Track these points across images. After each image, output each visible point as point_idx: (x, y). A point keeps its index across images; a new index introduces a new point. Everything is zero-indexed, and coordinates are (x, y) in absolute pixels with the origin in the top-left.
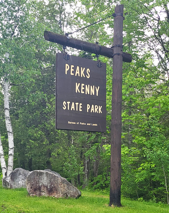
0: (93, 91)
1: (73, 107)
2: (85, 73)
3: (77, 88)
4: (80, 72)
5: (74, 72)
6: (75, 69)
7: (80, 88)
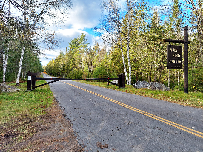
0: (178, 56)
1: (172, 62)
2: (176, 50)
3: (173, 55)
4: (174, 50)
5: (172, 51)
6: (173, 49)
7: (174, 55)
